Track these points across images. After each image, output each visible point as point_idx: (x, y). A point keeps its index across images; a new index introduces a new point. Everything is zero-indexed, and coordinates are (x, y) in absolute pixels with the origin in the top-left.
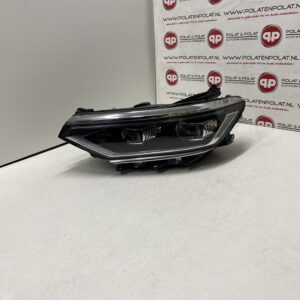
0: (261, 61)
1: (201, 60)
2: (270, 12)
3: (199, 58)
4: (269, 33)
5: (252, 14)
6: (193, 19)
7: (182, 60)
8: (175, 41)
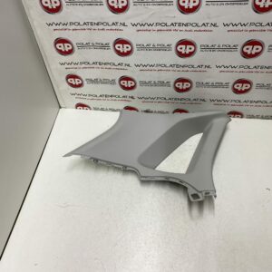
0: (175, 68)
1: (109, 66)
2: (184, 28)
3: (105, 64)
4: (183, 47)
5: (165, 28)
6: (90, 27)
7: (84, 65)
8: (70, 48)
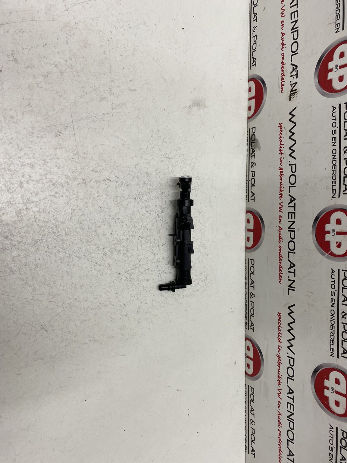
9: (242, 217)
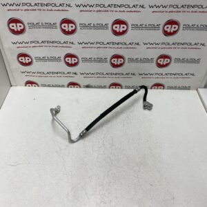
0: (111, 46)
2: (118, 9)
5: (103, 9)
7: (34, 44)
8: (22, 28)
9: (111, 90)
